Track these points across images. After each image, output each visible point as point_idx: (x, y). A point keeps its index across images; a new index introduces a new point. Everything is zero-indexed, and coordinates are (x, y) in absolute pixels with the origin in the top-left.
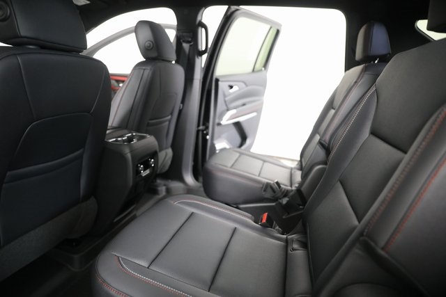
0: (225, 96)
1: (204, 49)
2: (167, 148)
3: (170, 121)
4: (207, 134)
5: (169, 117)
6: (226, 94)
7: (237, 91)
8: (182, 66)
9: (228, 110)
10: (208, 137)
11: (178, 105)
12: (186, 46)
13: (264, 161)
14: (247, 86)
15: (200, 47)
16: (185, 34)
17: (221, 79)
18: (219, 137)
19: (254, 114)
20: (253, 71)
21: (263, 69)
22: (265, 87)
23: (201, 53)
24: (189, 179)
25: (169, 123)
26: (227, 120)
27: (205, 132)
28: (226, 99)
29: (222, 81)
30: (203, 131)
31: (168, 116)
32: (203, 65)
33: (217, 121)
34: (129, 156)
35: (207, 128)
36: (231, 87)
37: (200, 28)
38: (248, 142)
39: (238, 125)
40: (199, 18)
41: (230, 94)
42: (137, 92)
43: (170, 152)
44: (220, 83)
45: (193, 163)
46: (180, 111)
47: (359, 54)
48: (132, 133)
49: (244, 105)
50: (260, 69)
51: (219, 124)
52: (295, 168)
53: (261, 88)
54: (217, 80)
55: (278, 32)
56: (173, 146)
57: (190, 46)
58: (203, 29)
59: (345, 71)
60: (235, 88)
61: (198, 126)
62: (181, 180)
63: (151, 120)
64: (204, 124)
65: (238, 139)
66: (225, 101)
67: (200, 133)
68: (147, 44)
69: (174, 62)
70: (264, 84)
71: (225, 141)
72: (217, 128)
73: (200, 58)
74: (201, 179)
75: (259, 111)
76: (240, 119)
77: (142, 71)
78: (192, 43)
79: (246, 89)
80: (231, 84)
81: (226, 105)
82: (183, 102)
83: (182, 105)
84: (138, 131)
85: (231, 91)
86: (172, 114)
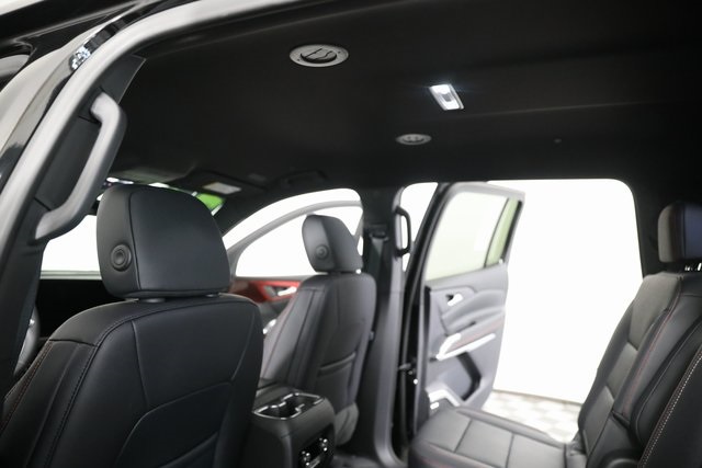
0: (441, 313)
1: (405, 246)
2: (349, 404)
3: (354, 362)
4: (414, 377)
5: (353, 356)
6: (443, 309)
7: (460, 302)
8: (373, 275)
9: (447, 335)
10: (416, 382)
11: (367, 334)
12: (377, 243)
13: (514, 432)
14: (475, 291)
15: (399, 245)
16: (375, 226)
17: (433, 288)
18: (434, 379)
19: (491, 337)
20: (485, 266)
21: (501, 261)
22: (505, 289)
23: (401, 253)
24: (386, 454)
25: (353, 364)
26: (446, 351)
27: (411, 373)
28: (444, 317)
29: (436, 290)
30: (407, 371)
31: (351, 354)
32: (405, 268)
33: (430, 354)
34: (288, 440)
35: (414, 366)
36: (451, 297)
37: (398, 217)
38: (483, 383)
39: (465, 358)
40: (396, 203)
41: (449, 308)
42: (303, 325)
43: (353, 410)
44: (432, 294)
45: (392, 425)
46: (371, 343)
47: (664, 253)
48: (293, 393)
49: (473, 323)
50: (495, 261)
51: (433, 360)
52: (571, 447)
53: (498, 292)
54: (428, 290)
55: (520, 205)
56: (360, 401)
57: (385, 243)
58: (403, 218)
59: (644, 276)
60: (457, 298)
61: (400, 364)
62: (373, 456)
63: (324, 365)
64: (408, 361)
65: (466, 380)
66: (442, 321)
67: (403, 376)
68: (319, 251)
69: (359, 271)
70: (503, 285)
71: (445, 387)
72: (430, 366)
73: (399, 259)
74: (405, 453)
75: (498, 331)
76: (469, 348)
77: (311, 293)
78: (386, 239)
79: (474, 297)
80: (450, 292)
81: (444, 327)
82: (374, 328)
83: (372, 334)
84: (303, 388)
85: (451, 303)
86: (357, 350)
